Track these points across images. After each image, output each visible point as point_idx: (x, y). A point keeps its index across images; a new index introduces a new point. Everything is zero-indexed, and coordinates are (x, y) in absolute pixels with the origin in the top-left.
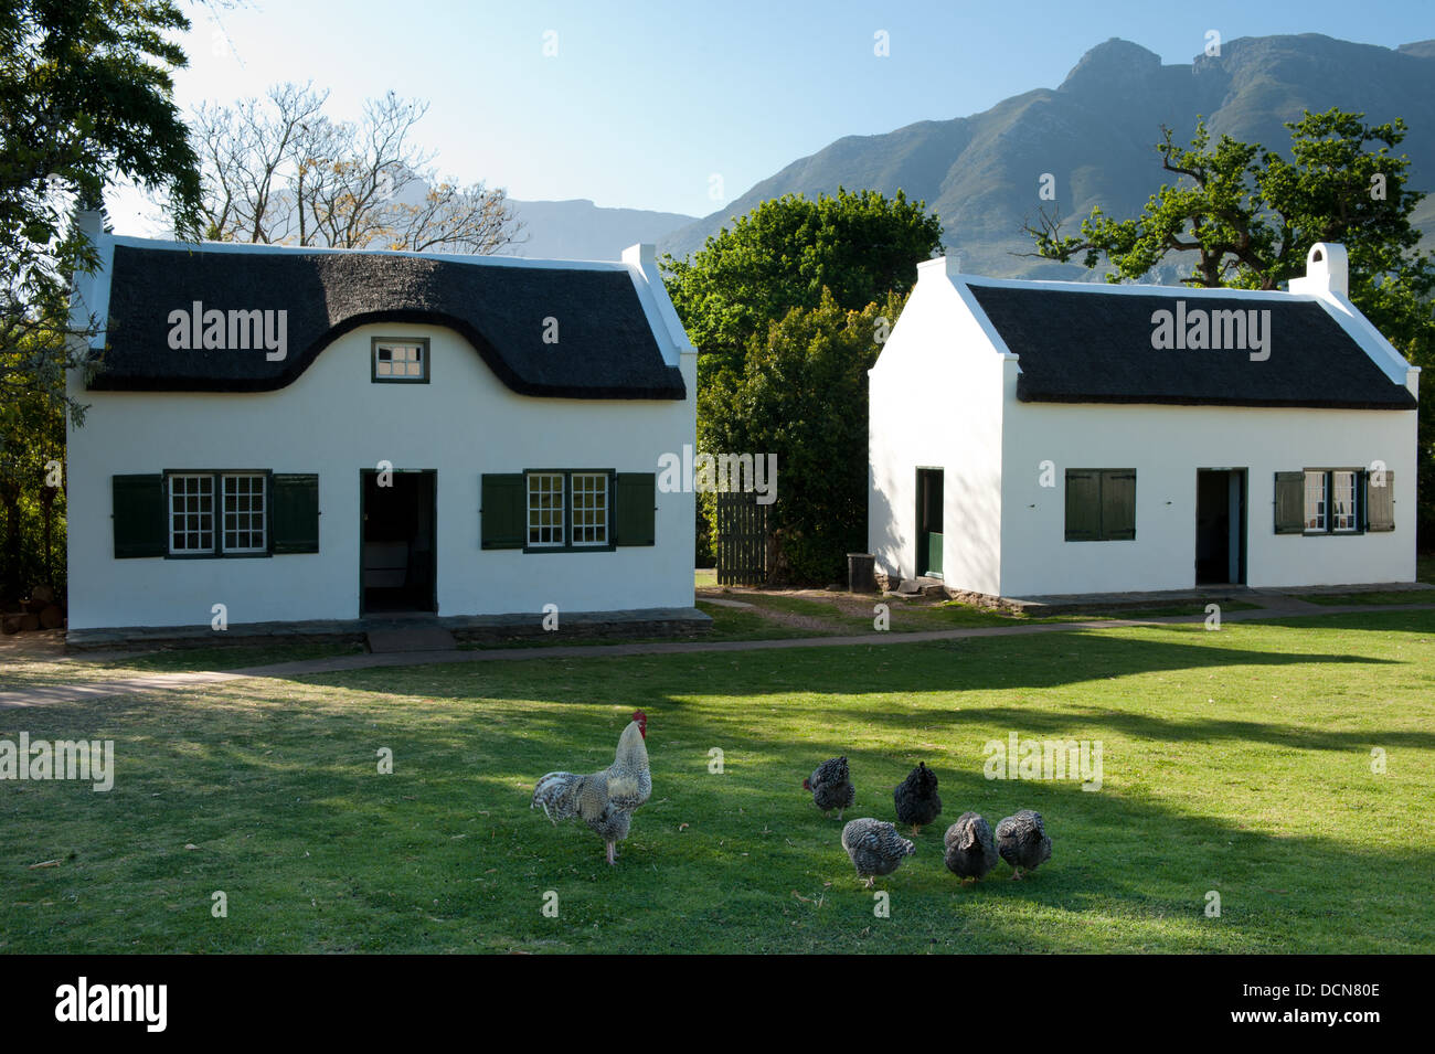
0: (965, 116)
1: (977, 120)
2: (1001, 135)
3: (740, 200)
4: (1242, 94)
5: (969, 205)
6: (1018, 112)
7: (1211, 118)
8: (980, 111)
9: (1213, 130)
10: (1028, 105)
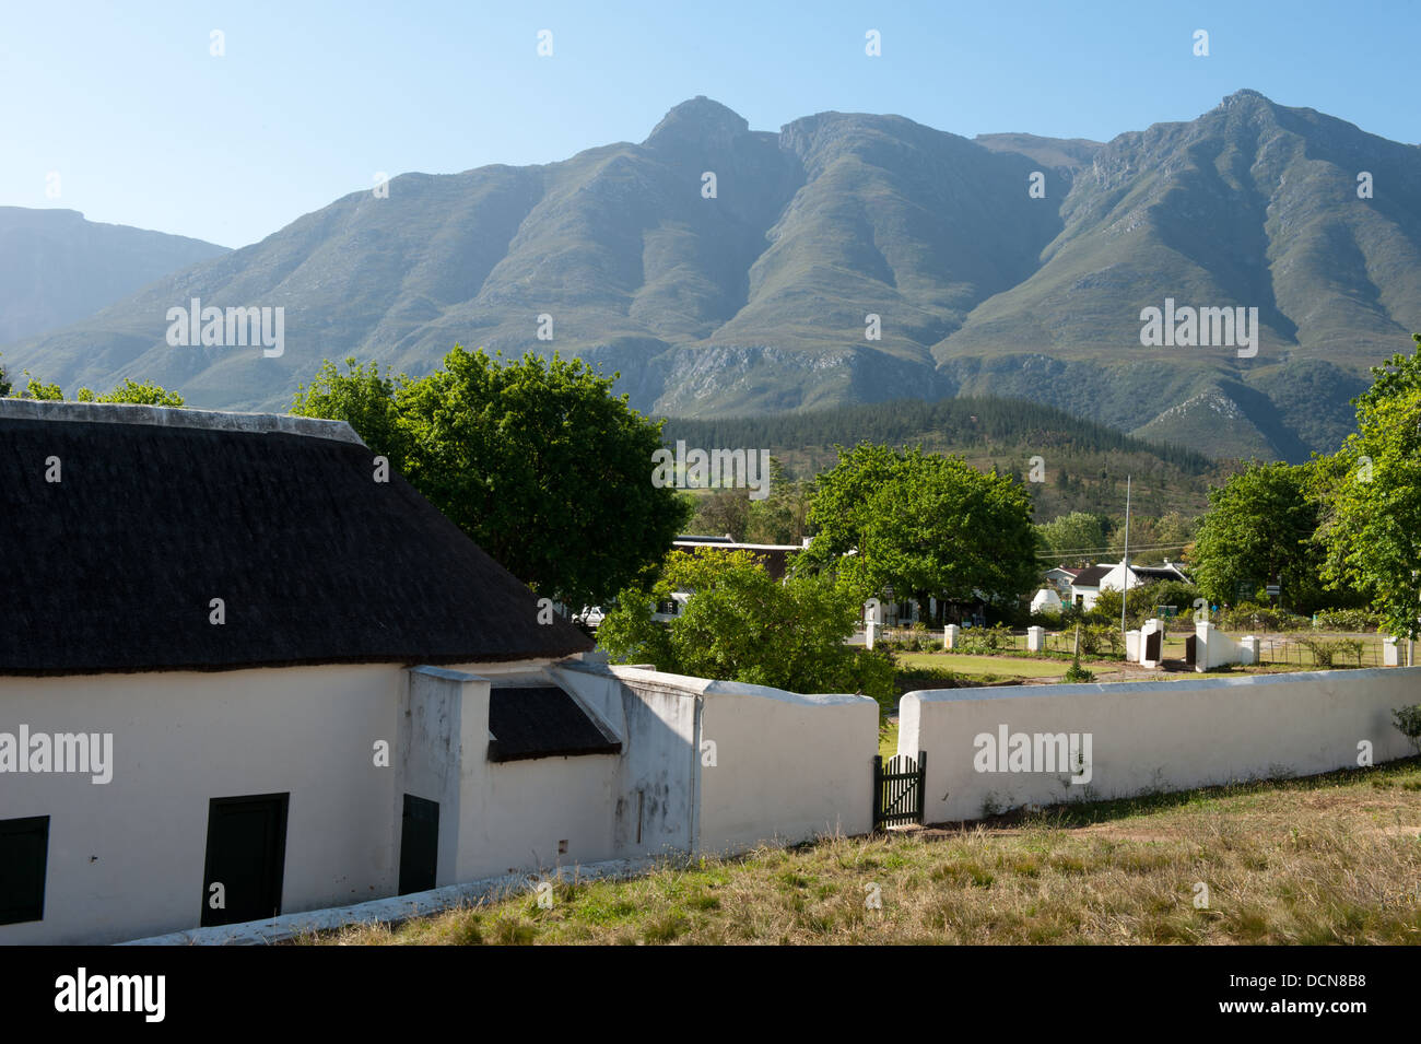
0: (543, 164)
1: (555, 169)
2: (581, 189)
3: (281, 232)
4: (828, 171)
5: (546, 263)
6: (599, 167)
7: (799, 192)
8: (559, 159)
9: (799, 207)
10: (609, 160)
